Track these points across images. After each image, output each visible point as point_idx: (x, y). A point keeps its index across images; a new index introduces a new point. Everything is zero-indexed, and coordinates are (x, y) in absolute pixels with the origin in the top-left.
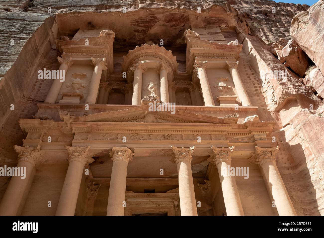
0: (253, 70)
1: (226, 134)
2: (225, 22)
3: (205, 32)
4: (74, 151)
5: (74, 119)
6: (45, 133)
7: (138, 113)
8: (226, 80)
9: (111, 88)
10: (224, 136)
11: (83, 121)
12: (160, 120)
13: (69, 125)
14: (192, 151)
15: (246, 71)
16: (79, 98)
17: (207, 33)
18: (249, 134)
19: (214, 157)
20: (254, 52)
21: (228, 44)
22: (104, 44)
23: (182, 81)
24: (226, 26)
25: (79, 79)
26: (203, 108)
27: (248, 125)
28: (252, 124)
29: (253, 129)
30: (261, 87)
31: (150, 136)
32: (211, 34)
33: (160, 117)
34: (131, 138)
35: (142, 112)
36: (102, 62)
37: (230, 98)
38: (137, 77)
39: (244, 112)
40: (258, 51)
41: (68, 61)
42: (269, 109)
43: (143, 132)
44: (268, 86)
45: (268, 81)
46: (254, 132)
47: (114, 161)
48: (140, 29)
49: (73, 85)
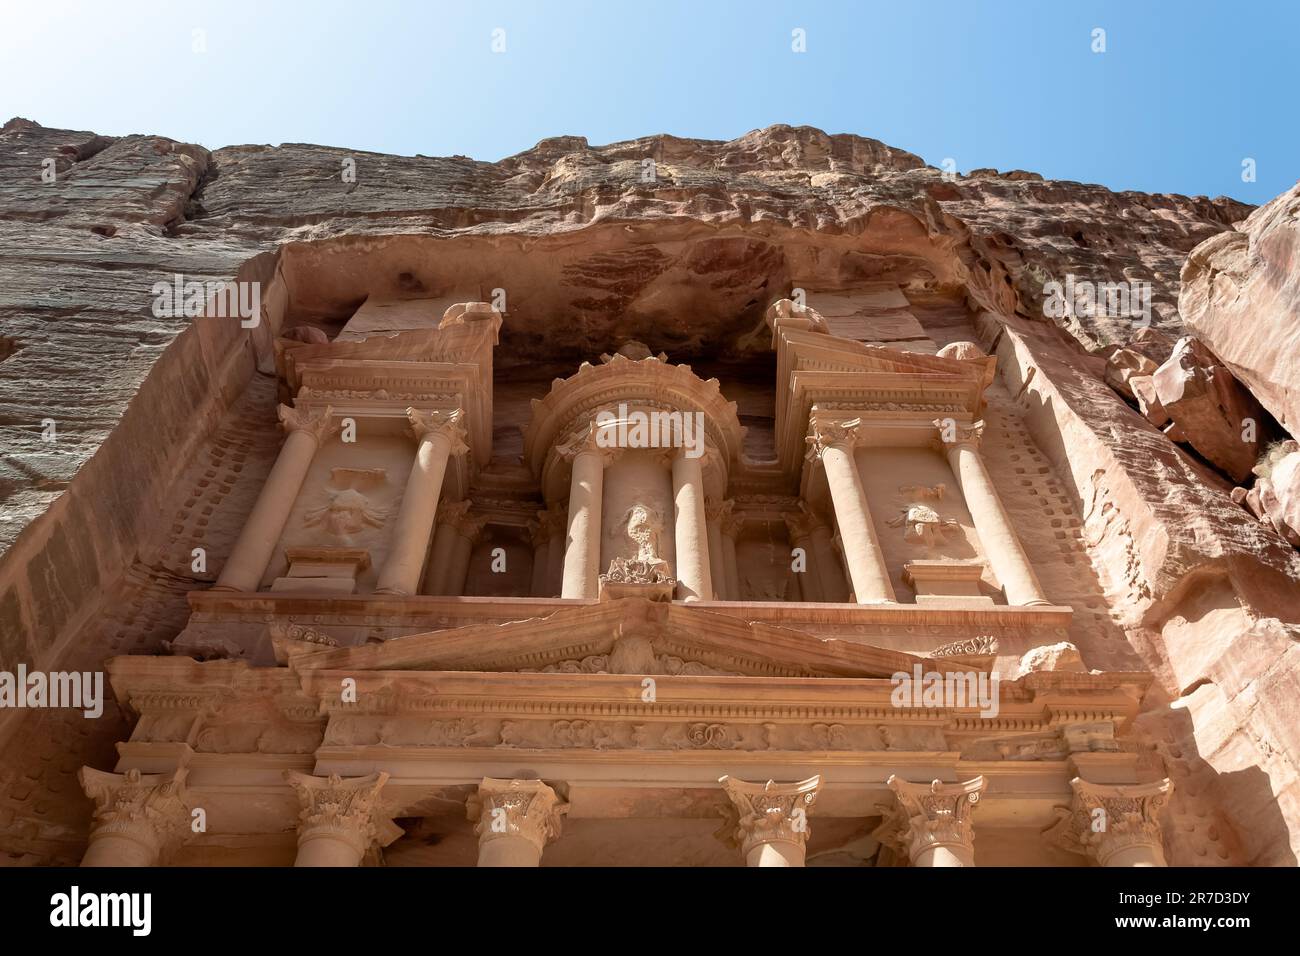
0: (1043, 457)
1: (948, 722)
2: (923, 270)
3: (850, 305)
4: (321, 792)
5: (331, 657)
6: (210, 716)
7: (588, 631)
8: (938, 496)
9: (482, 525)
10: (938, 732)
11: (363, 666)
12: (675, 665)
13: (306, 683)
14: (808, 799)
15: (1017, 458)
16: (351, 569)
17: (852, 312)
18: (1041, 725)
19: (900, 826)
20: (1042, 385)
21: (940, 354)
22: (458, 355)
23: (762, 498)
24: (926, 285)
25: (355, 492)
26: (850, 611)
27: (1036, 686)
28: (1050, 681)
29: (1056, 701)
30: (1078, 523)
31: (634, 731)
32: (872, 313)
33: (676, 649)
34: (555, 737)
35: (601, 628)
36: (447, 424)
37: (956, 571)
38: (583, 484)
39: (1019, 631)
40: (1057, 380)
41: (316, 420)
42: (1116, 617)
43: (606, 711)
44: (1109, 522)
45: (1107, 500)
46: (1063, 717)
47: (485, 841)
48: (598, 295)
49: (334, 516)
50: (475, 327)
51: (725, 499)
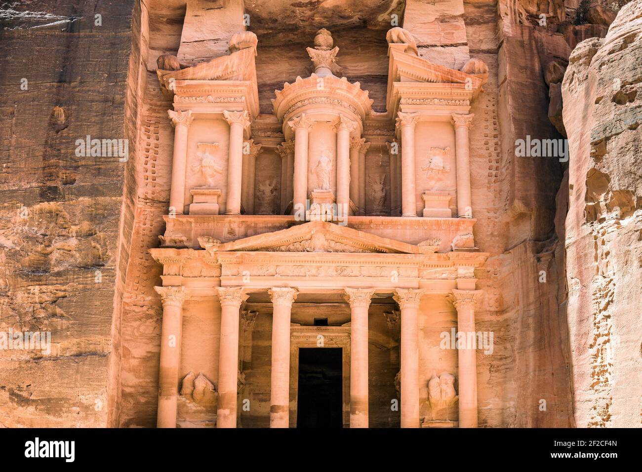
0: (498, 127)
1: (421, 266)
3: (432, 13)
5: (219, 247)
8: (446, 153)
11: (230, 249)
14: (370, 294)
15: (487, 127)
22: (240, 69)
25: (209, 155)
27: (451, 256)
30: (499, 168)
32: (444, 19)
34: (294, 271)
35: (307, 230)
36: (241, 118)
41: (185, 118)
45: (509, 165)
46: (458, 265)
47: (275, 306)
49: (203, 170)
50: (246, 53)
51: (361, 138)
